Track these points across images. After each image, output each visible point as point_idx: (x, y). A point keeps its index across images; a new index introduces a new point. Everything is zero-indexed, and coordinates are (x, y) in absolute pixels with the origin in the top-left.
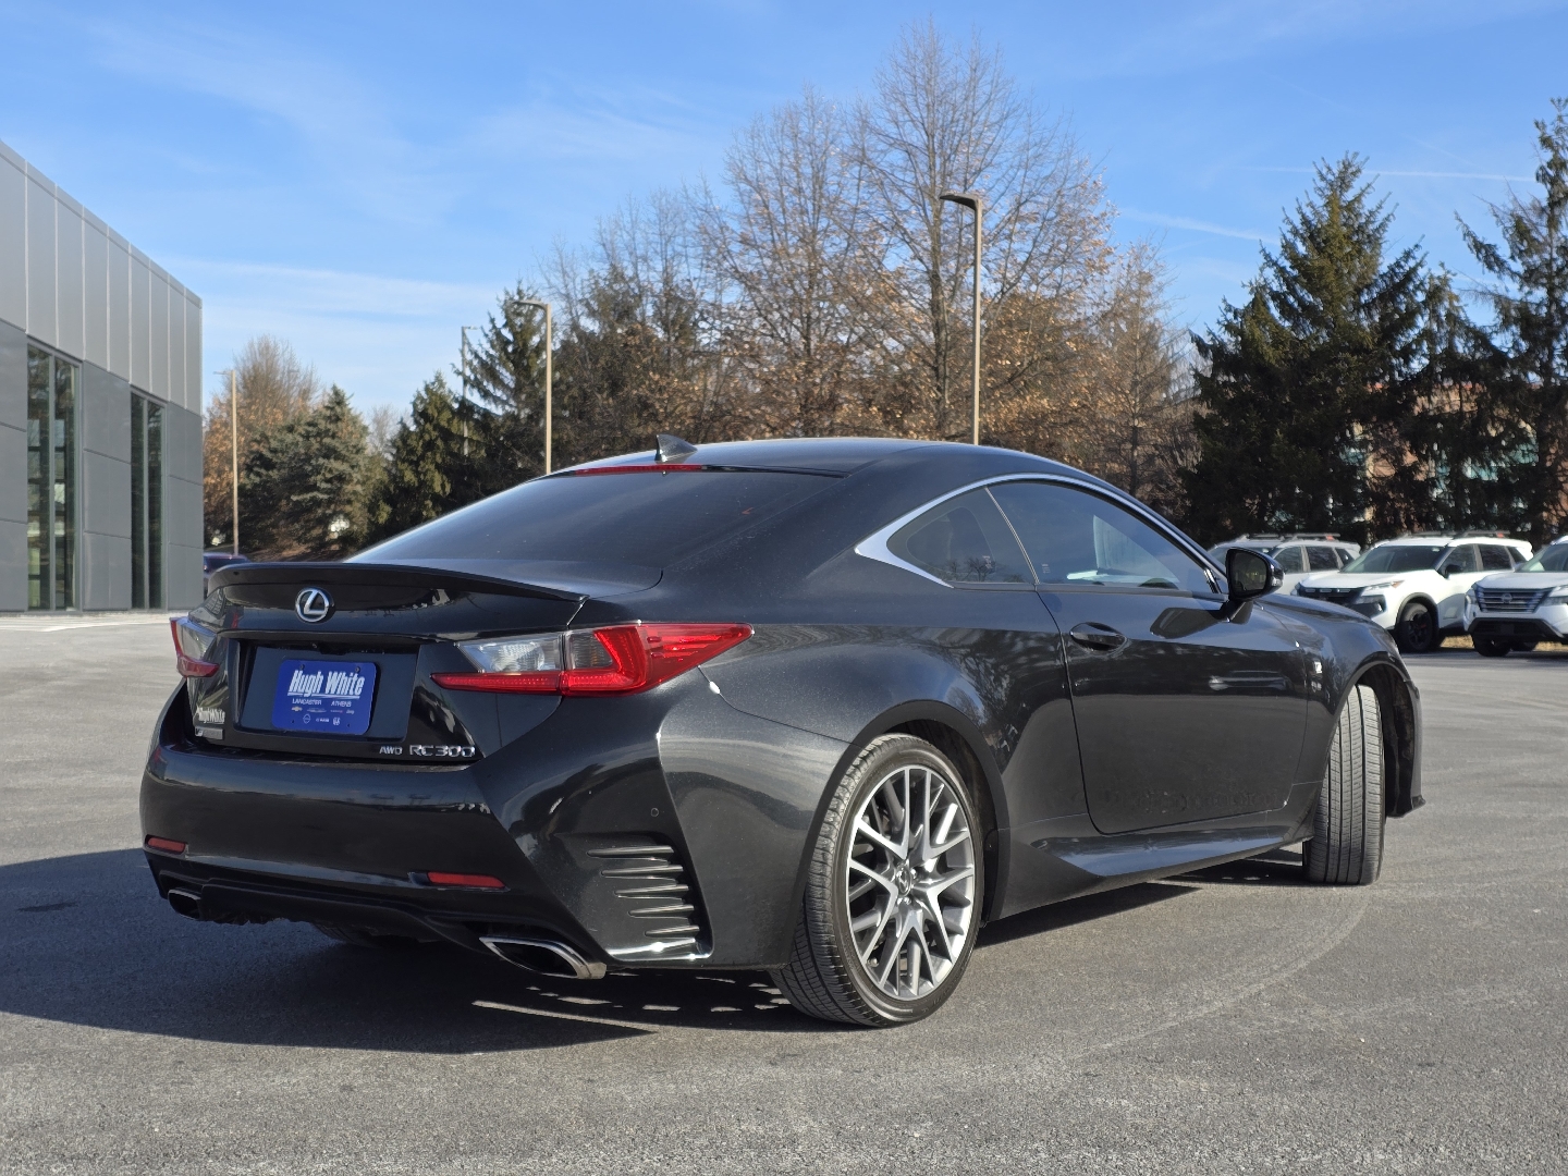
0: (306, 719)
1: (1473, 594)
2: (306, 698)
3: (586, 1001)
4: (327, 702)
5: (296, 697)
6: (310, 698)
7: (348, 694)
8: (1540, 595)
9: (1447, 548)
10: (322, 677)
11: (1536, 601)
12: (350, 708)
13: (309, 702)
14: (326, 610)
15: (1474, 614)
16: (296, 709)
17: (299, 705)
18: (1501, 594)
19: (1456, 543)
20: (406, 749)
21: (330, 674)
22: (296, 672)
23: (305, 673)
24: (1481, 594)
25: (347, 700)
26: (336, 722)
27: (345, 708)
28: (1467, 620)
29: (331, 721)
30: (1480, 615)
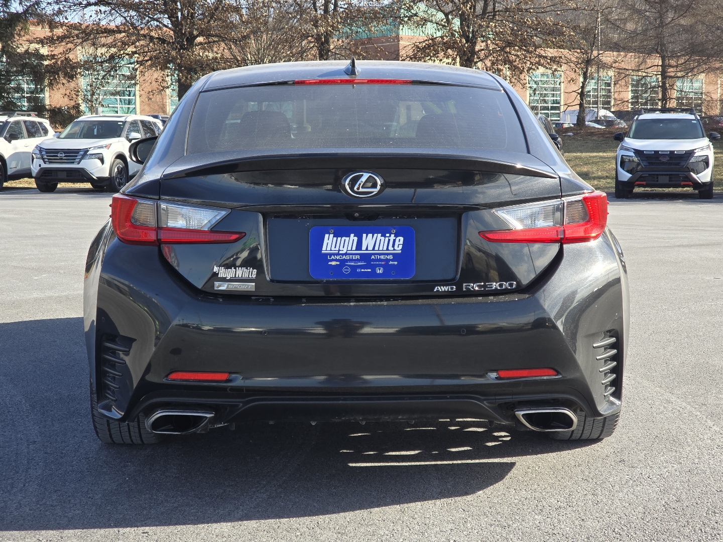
0: (346, 270)
1: (38, 152)
2: (343, 254)
3: (412, 453)
4: (366, 257)
5: (331, 255)
6: (346, 254)
7: (387, 249)
8: (82, 153)
9: (7, 123)
10: (356, 239)
11: (79, 157)
12: (392, 260)
13: (348, 257)
14: (379, 187)
15: (40, 165)
16: (334, 263)
17: (336, 260)
18: (58, 153)
19: (12, 120)
20: (459, 287)
21: (364, 235)
22: (327, 236)
23: (336, 235)
24: (44, 153)
25: (388, 254)
26: (380, 271)
27: (387, 260)
28: (35, 169)
29: (374, 271)
30: (44, 166)
